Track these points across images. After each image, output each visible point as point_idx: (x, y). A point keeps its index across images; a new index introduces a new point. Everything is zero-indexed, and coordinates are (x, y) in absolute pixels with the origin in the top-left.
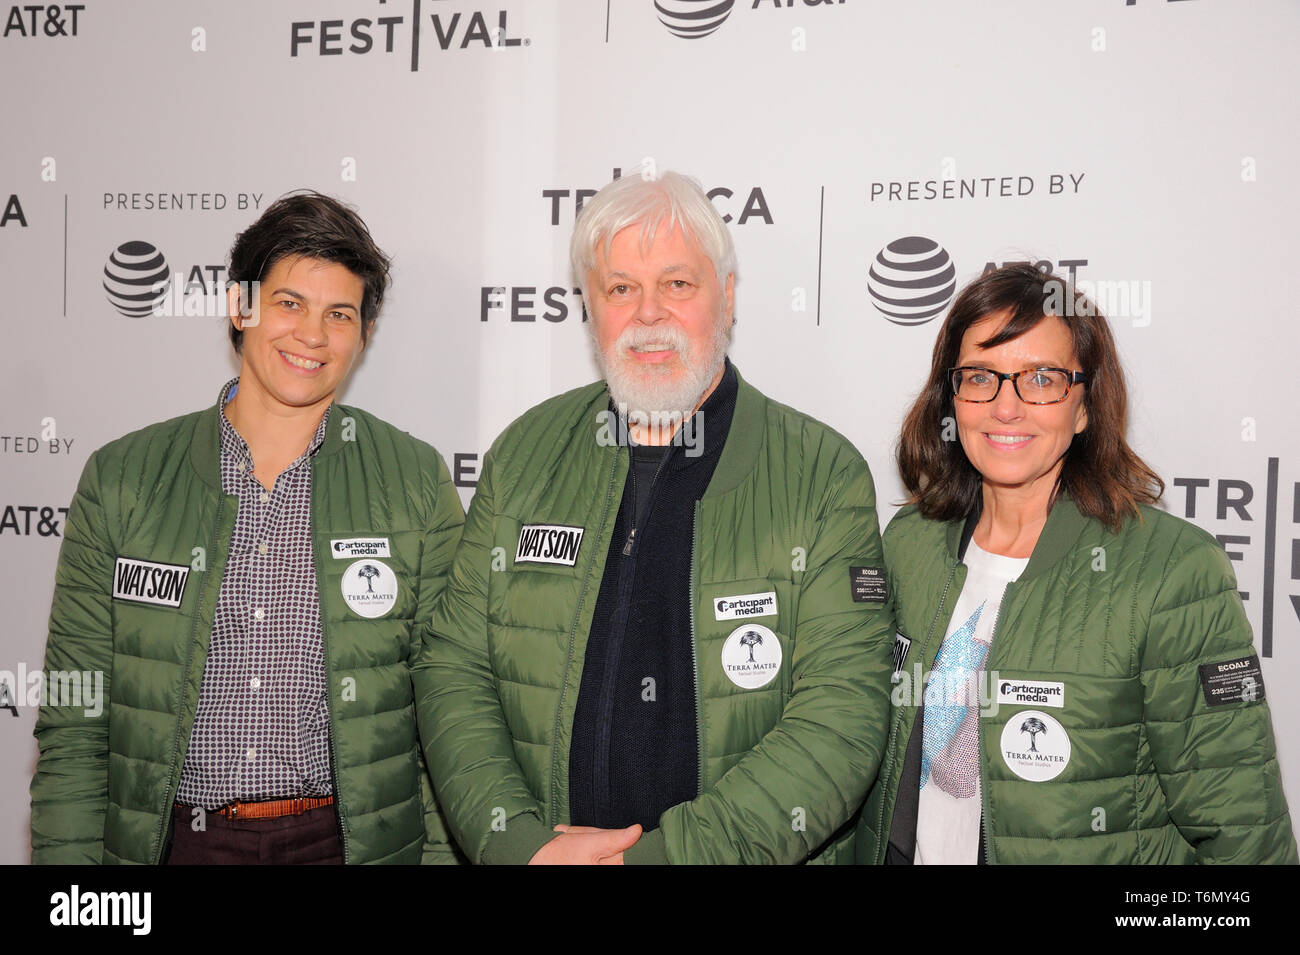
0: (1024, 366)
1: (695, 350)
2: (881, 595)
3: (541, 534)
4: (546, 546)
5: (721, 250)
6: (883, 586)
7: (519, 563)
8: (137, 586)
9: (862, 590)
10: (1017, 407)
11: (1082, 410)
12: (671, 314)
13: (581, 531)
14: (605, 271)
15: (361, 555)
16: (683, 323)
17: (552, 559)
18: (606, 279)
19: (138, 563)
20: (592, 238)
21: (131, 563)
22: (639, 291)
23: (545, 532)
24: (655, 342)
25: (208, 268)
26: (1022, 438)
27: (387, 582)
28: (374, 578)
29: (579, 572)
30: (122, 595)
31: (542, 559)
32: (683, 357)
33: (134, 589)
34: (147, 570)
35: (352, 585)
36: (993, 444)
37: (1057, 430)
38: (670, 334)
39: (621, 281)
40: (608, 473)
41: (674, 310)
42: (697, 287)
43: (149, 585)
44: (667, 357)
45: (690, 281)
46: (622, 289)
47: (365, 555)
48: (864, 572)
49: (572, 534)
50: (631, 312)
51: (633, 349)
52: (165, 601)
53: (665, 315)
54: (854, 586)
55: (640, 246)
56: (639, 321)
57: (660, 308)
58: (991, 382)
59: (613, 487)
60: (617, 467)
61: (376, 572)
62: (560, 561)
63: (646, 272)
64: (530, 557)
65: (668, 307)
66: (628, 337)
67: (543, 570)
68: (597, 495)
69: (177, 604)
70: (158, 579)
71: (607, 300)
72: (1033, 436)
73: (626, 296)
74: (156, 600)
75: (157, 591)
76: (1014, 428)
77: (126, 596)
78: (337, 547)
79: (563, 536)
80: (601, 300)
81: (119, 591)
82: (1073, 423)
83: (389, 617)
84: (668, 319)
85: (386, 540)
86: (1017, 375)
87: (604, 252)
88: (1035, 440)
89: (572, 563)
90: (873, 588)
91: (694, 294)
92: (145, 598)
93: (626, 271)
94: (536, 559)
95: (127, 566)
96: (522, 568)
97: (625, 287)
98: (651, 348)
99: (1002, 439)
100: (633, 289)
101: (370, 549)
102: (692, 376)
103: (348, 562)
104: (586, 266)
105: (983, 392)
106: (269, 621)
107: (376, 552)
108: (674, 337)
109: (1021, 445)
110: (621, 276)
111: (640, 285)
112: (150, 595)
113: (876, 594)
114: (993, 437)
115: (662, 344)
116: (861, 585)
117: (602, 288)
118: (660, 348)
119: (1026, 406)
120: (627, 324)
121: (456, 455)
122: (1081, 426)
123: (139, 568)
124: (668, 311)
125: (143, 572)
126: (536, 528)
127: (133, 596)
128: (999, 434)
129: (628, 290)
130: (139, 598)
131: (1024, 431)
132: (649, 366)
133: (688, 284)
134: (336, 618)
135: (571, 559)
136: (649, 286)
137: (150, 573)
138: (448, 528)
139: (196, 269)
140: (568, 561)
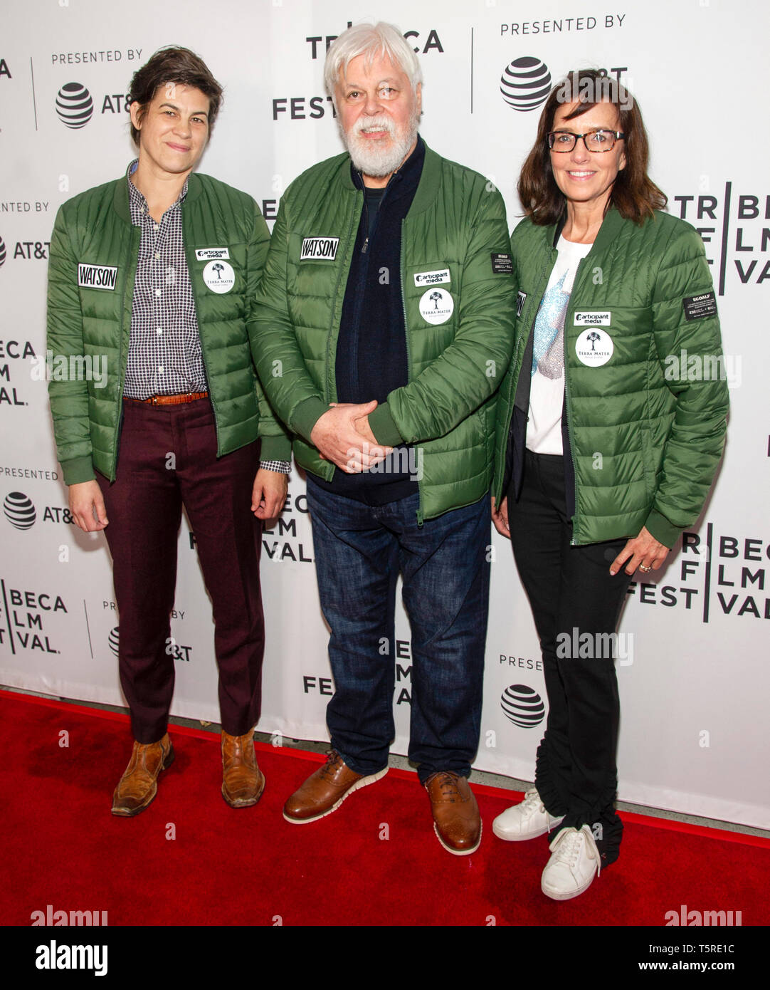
0: (590, 130)
1: (399, 130)
2: (509, 269)
3: (315, 243)
4: (318, 250)
5: (413, 70)
6: (510, 264)
7: (302, 260)
8: (91, 279)
9: (498, 267)
10: (586, 155)
11: (623, 157)
12: (384, 109)
13: (337, 240)
14: (345, 84)
15: (213, 258)
16: (391, 114)
17: (321, 257)
18: (345, 89)
19: (90, 266)
20: (336, 65)
21: (86, 266)
22: (365, 95)
23: (317, 241)
24: (376, 126)
25: (114, 96)
26: (588, 173)
27: (229, 273)
28: (221, 271)
29: (337, 264)
30: (83, 284)
31: (316, 257)
32: (392, 134)
33: (89, 281)
34: (95, 269)
35: (209, 275)
36: (572, 178)
37: (608, 167)
38: (384, 121)
39: (355, 90)
40: (352, 207)
41: (386, 107)
42: (399, 92)
43: (97, 278)
44: (383, 135)
45: (394, 88)
46: (355, 94)
47: (215, 258)
48: (500, 256)
49: (332, 242)
50: (360, 108)
51: (363, 131)
52: (106, 287)
53: (381, 109)
54: (494, 264)
55: (364, 69)
56: (365, 113)
57: (378, 106)
58: (571, 141)
59: (355, 214)
60: (357, 202)
61: (222, 268)
62: (326, 257)
63: (367, 83)
64: (309, 256)
65: (382, 105)
66: (360, 124)
67: (317, 263)
68: (346, 219)
69: (113, 288)
70: (102, 275)
71: (347, 102)
72: (596, 172)
73: (358, 99)
74: (101, 286)
75: (101, 282)
76: (584, 167)
77: (86, 285)
78: (199, 254)
79: (327, 243)
80: (343, 102)
81: (82, 282)
82: (617, 164)
83: (231, 293)
84: (383, 112)
85: (226, 249)
86: (585, 135)
87: (344, 72)
88: (596, 174)
89: (333, 258)
90: (504, 265)
91: (398, 96)
92: (96, 286)
93: (357, 84)
94: (312, 257)
95: (84, 268)
96: (305, 263)
97: (357, 93)
98: (374, 130)
99: (577, 174)
100: (362, 94)
101: (218, 255)
102: (398, 146)
103: (207, 262)
104: (334, 81)
105: (566, 147)
106: (163, 296)
107: (221, 256)
108: (387, 123)
109: (588, 177)
110: (355, 87)
111: (366, 92)
112: (98, 284)
113: (506, 268)
114: (572, 173)
115: (380, 127)
116: (498, 264)
117: (344, 94)
118: (378, 129)
119: (591, 154)
120: (359, 116)
121: (264, 201)
122: (622, 166)
123: (91, 269)
124: (382, 107)
125: (93, 271)
126: (312, 239)
127: (89, 285)
128: (576, 171)
129: (359, 95)
130: (92, 286)
131: (590, 168)
132: (373, 141)
133: (394, 90)
134: (201, 294)
135: (333, 256)
136: (371, 92)
137: (97, 271)
138: (261, 242)
139: (107, 97)
140: (330, 258)
